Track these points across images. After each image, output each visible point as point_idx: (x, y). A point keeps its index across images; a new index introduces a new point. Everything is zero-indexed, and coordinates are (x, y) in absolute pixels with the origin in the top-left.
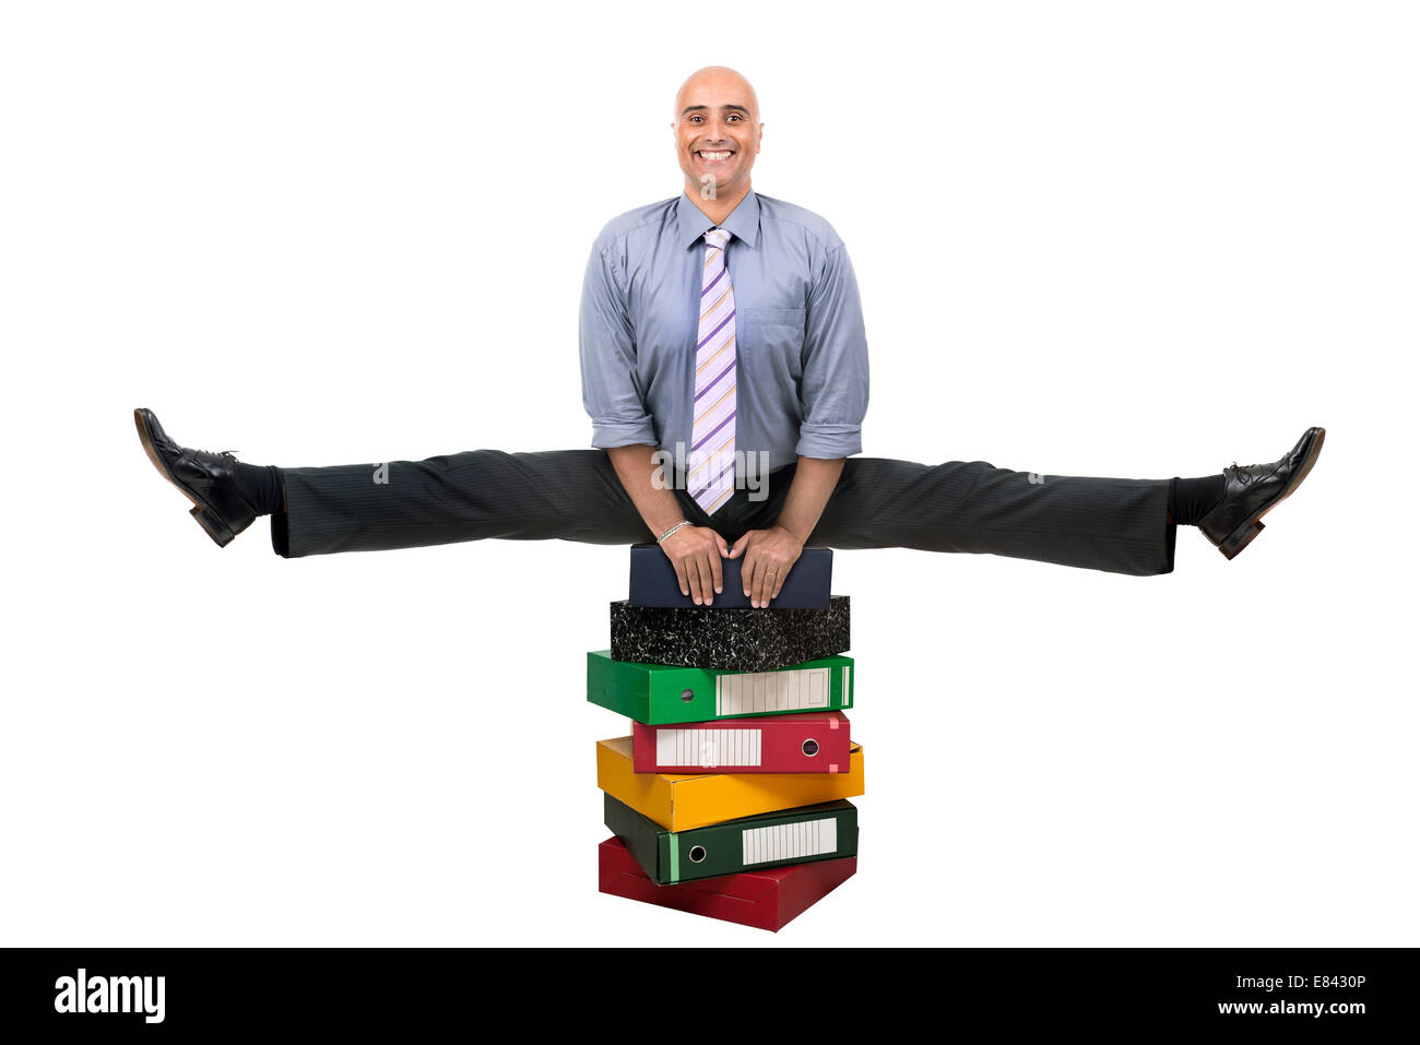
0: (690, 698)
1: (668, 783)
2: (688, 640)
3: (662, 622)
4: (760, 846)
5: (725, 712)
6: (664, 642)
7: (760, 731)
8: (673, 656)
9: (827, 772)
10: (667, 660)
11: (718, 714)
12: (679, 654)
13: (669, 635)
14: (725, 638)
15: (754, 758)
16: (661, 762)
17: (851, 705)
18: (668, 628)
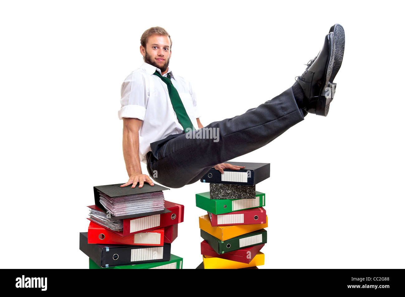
0: (226, 207)
1: (221, 229)
2: (234, 192)
3: (226, 188)
4: (244, 243)
5: (234, 210)
6: (227, 193)
7: (243, 214)
8: (230, 197)
9: (261, 223)
10: (228, 198)
11: (233, 210)
12: (231, 196)
13: (228, 191)
14: (245, 191)
15: (242, 221)
16: (218, 224)
17: (265, 205)
18: (228, 189)
